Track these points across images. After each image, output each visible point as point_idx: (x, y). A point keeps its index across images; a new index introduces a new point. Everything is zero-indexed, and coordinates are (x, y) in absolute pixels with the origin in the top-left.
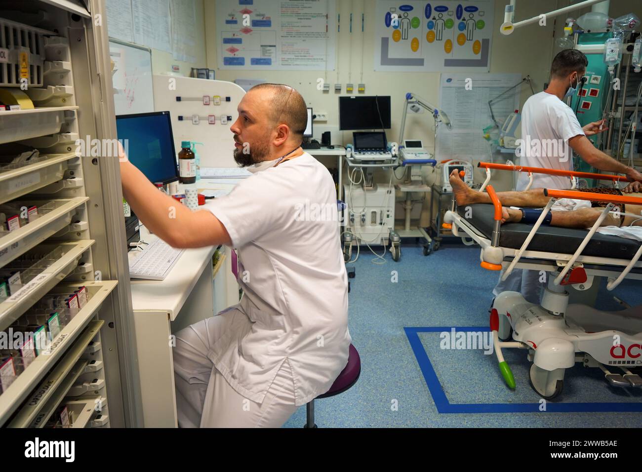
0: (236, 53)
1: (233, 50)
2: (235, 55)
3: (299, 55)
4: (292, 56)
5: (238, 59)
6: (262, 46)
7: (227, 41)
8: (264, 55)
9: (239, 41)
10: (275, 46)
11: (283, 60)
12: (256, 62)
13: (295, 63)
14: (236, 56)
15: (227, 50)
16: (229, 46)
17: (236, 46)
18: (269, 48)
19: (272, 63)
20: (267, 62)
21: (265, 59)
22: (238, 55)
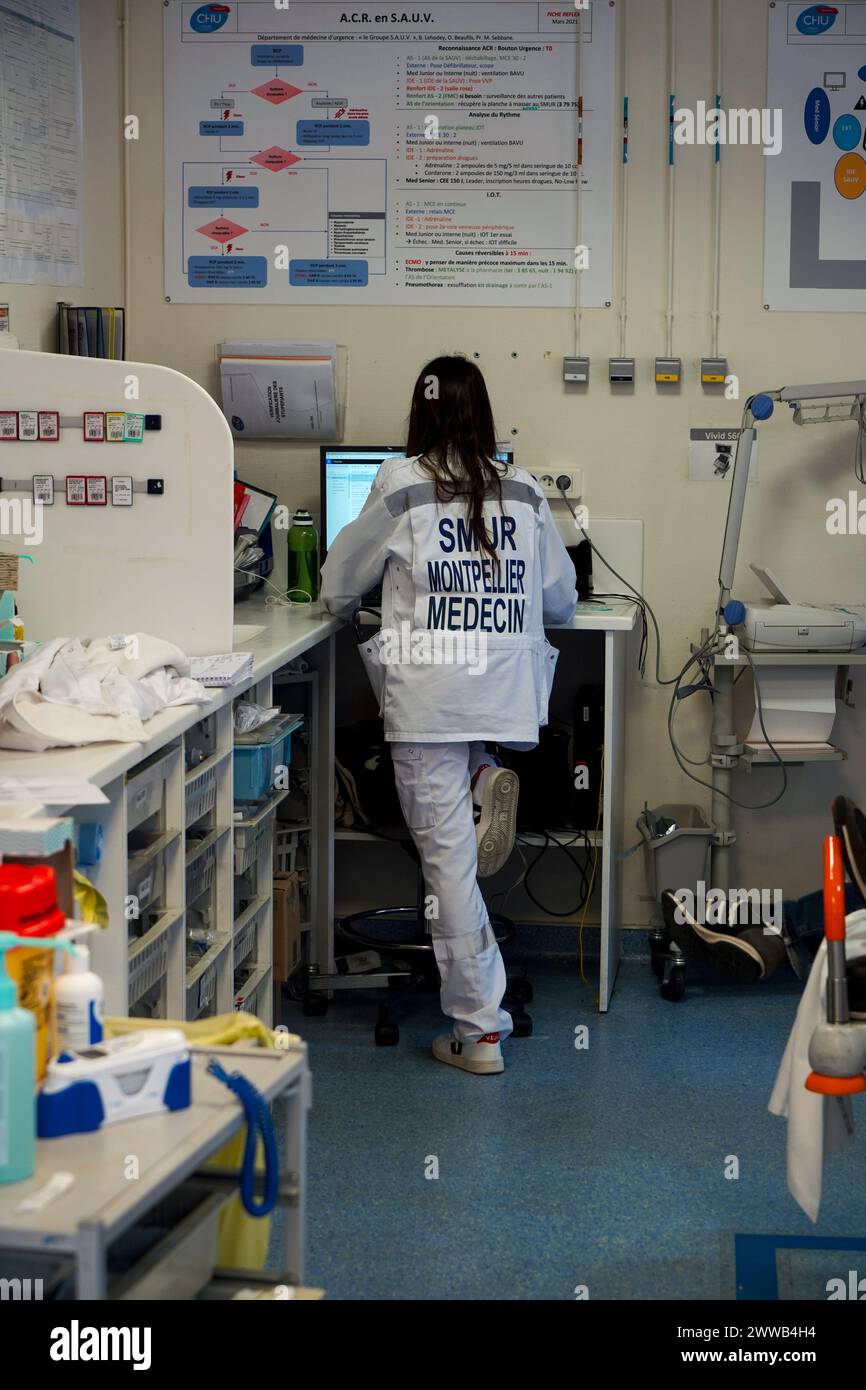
0: (235, 242)
1: (223, 231)
2: (230, 247)
3: (475, 248)
4: (448, 254)
5: (239, 262)
6: (331, 215)
7: (201, 197)
8: (339, 246)
9: (247, 198)
10: (381, 216)
11: (412, 266)
12: (306, 273)
13: (459, 277)
14: (234, 253)
15: (202, 230)
16: (211, 215)
17: (234, 215)
18: (359, 223)
19: (371, 278)
20: (352, 275)
21: (342, 265)
22: (245, 246)
